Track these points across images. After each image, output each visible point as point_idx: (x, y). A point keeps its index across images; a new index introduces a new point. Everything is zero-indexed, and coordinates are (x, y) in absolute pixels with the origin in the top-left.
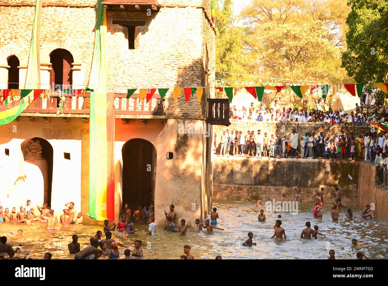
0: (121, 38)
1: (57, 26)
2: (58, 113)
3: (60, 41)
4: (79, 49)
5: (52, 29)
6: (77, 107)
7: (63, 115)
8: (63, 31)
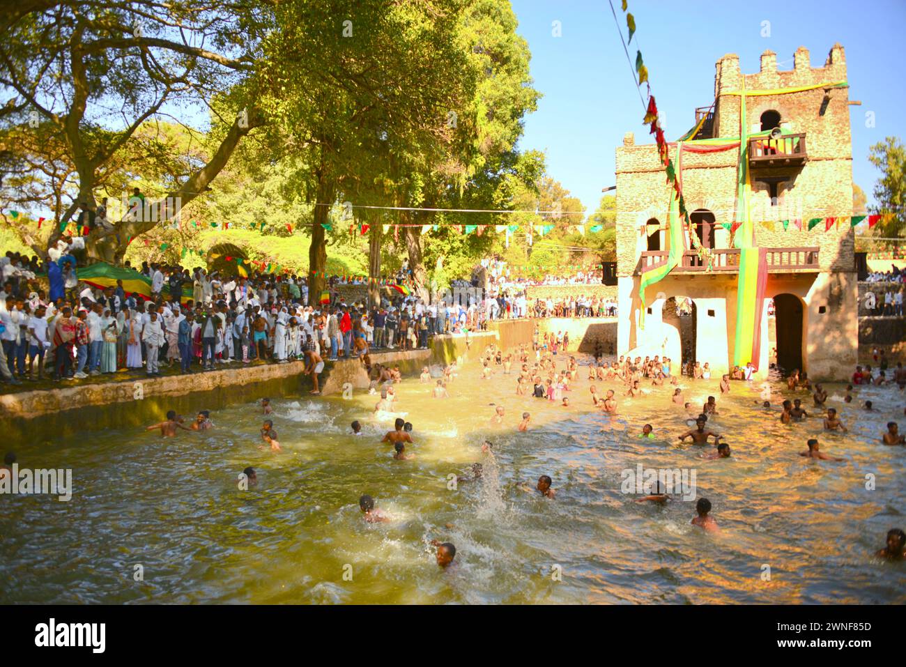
0: (764, 195)
1: (697, 188)
3: (700, 201)
4: (721, 209)
5: (692, 190)
6: (720, 264)
7: (713, 273)
8: (704, 191)
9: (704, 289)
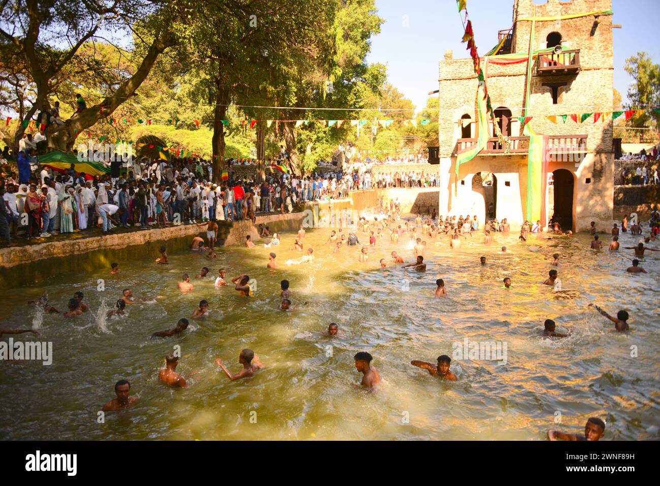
0: (548, 96)
1: (499, 91)
2: (505, 152)
3: (501, 101)
4: (516, 107)
5: (495, 93)
6: (514, 148)
7: (509, 154)
8: (503, 94)
9: (502, 166)
